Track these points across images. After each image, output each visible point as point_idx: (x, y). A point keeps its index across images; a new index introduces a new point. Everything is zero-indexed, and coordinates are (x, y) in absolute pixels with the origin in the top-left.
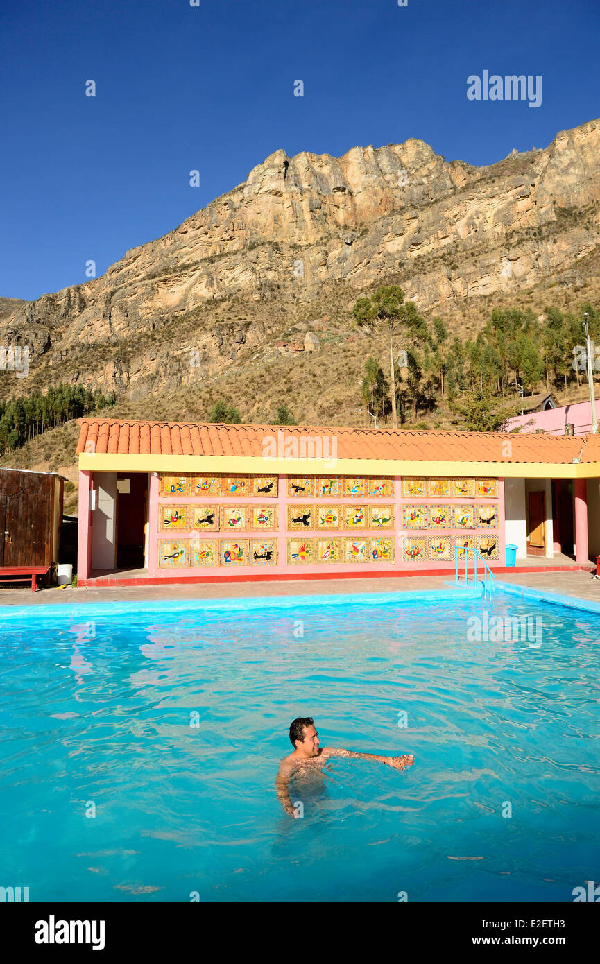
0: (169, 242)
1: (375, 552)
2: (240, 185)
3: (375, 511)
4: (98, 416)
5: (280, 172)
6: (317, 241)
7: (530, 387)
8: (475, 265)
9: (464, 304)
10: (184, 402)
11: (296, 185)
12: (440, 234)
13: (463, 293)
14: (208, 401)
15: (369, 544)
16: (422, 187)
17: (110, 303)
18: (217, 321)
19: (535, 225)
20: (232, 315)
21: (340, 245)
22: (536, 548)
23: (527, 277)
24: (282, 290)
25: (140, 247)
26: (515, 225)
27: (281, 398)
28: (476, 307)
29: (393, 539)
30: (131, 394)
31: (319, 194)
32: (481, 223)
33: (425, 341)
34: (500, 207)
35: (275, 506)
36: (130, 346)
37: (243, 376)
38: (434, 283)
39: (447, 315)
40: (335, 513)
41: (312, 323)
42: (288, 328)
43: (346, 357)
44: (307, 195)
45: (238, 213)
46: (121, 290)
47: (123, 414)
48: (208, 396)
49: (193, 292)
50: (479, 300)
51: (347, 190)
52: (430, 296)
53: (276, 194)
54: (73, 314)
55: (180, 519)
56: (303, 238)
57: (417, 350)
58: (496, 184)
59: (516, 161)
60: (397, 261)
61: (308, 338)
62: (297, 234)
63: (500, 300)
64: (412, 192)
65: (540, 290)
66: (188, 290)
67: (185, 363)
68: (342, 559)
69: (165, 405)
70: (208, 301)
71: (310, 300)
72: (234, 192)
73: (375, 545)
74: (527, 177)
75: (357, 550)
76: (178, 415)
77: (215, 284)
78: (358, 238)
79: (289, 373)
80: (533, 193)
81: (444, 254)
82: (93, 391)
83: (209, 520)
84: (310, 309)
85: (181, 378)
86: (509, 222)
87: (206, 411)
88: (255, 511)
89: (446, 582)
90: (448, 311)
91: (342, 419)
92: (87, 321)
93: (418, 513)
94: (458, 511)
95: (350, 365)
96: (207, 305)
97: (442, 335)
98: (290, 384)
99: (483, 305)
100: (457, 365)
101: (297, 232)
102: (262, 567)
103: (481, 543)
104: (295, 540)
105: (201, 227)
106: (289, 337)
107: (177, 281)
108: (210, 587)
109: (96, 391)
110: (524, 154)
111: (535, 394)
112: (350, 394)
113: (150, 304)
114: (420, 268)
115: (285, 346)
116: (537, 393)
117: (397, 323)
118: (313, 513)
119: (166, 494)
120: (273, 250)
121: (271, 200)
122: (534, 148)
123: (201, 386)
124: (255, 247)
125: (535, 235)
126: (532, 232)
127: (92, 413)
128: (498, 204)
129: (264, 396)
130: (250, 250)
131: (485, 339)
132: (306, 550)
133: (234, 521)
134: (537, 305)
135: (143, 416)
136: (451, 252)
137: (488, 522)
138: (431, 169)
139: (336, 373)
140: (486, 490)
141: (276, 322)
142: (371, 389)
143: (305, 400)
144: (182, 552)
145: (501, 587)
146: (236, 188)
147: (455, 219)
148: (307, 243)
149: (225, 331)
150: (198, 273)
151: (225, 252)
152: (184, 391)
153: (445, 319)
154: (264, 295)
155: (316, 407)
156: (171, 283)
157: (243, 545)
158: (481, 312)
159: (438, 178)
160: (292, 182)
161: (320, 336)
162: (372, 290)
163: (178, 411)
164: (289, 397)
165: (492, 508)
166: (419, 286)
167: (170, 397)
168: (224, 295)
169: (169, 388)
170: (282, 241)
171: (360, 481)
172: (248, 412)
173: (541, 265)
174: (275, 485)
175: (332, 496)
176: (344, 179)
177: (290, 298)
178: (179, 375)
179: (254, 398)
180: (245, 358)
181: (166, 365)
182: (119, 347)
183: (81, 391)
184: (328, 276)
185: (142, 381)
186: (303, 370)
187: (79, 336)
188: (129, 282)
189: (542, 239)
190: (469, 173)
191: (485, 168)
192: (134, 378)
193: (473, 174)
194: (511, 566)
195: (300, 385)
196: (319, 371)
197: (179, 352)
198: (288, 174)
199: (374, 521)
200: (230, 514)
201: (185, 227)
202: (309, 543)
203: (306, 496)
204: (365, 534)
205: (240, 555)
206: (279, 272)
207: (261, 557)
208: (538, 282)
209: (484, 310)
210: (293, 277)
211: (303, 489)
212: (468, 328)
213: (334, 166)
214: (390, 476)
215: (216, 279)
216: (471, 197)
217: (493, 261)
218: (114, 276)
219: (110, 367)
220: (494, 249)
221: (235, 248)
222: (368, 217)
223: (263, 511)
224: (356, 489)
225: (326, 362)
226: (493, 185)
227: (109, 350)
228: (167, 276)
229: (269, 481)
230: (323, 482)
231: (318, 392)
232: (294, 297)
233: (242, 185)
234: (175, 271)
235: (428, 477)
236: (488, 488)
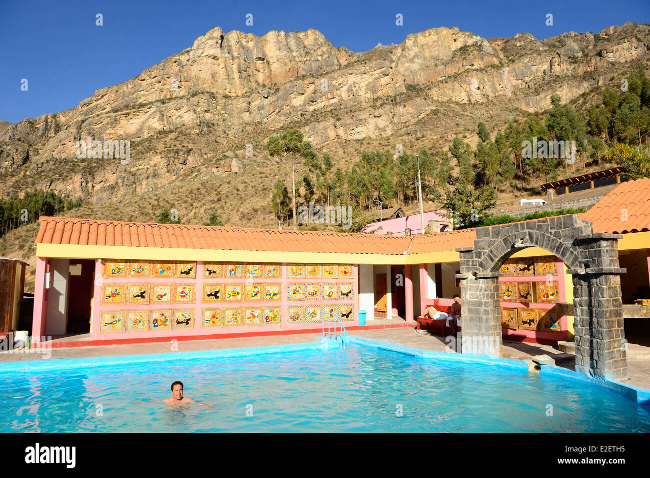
0: (130, 86)
1: (267, 318)
2: (187, 49)
3: (268, 288)
4: (66, 215)
5: (217, 43)
6: (243, 94)
7: (387, 203)
8: (352, 119)
9: (345, 144)
10: (137, 207)
11: (229, 53)
12: (330, 96)
13: (344, 137)
14: (156, 206)
15: (263, 311)
16: (318, 63)
17: (81, 128)
18: (166, 147)
19: (392, 94)
20: (177, 143)
21: (260, 98)
22: (380, 313)
23: (387, 129)
24: (216, 127)
25: (106, 88)
26: (379, 94)
27: (213, 206)
28: (352, 147)
29: (280, 308)
30: (95, 199)
31: (245, 61)
32: (357, 90)
33: (317, 169)
34: (370, 80)
35: (194, 285)
36: (95, 162)
37: (184, 189)
38: (325, 129)
39: (332, 151)
40: (238, 289)
41: (237, 152)
42: (219, 155)
43: (261, 177)
44: (236, 60)
45: (185, 69)
46: (90, 119)
47: (87, 215)
48: (156, 202)
49: (147, 124)
50: (355, 142)
51: (265, 60)
52: (322, 137)
53: (214, 58)
54: (49, 135)
55: (118, 294)
56: (233, 91)
57: (311, 175)
58: (367, 65)
59: (381, 51)
60: (300, 112)
61: (234, 163)
62: (228, 88)
63: (369, 143)
64: (311, 65)
65: (394, 138)
66: (144, 123)
67: (139, 177)
68: (243, 323)
69: (121, 208)
70: (159, 131)
71: (237, 136)
72: (183, 54)
73: (267, 312)
74: (387, 62)
75: (254, 317)
76: (132, 216)
77: (165, 120)
78: (273, 94)
79: (219, 188)
80: (391, 73)
81: (332, 110)
82: (63, 196)
83: (142, 295)
84: (237, 142)
85: (135, 188)
86: (375, 91)
87: (154, 214)
88: (178, 288)
89: (316, 338)
90: (334, 149)
91: (257, 223)
92: (60, 141)
93: (298, 289)
94: (326, 287)
95: (264, 184)
96: (158, 135)
97: (329, 165)
98: (220, 196)
99: (357, 146)
100: (339, 186)
101: (228, 86)
102: (183, 330)
103: (341, 310)
104: (208, 310)
105: (156, 77)
106: (220, 161)
107: (136, 115)
108: (141, 346)
109: (65, 196)
110: (386, 47)
111: (390, 208)
112: (263, 204)
113: (113, 132)
114: (315, 118)
115: (217, 168)
116: (392, 207)
117: (298, 155)
118: (222, 290)
119: (108, 276)
120: (210, 98)
121: (210, 62)
122: (392, 44)
123: (151, 195)
124: (197, 95)
125: (392, 101)
126: (390, 99)
127: (61, 213)
128: (368, 79)
129: (200, 204)
130: (193, 97)
131: (357, 169)
132: (216, 317)
133: (162, 296)
134: (392, 148)
135: (103, 216)
136: (336, 108)
137: (347, 295)
138: (324, 51)
139: (254, 189)
140: (345, 273)
141: (211, 150)
142: (279, 201)
143: (231, 208)
144: (119, 320)
145: (353, 340)
146: (184, 51)
147: (340, 86)
148: (235, 95)
149: (172, 154)
150: (152, 110)
151: (174, 96)
152: (137, 198)
153: (331, 154)
154: (202, 130)
155: (239, 213)
156: (130, 116)
157: (167, 314)
158: (355, 151)
159: (328, 57)
160: (226, 51)
161: (243, 162)
162: (281, 131)
163: (132, 214)
164: (219, 206)
165: (349, 285)
166: (314, 130)
167: (126, 202)
168: (172, 128)
169: (126, 195)
170: (217, 92)
171: (257, 267)
172: (187, 215)
173: (395, 121)
174: (194, 269)
175: (237, 277)
176: (264, 53)
177: (222, 133)
178: (134, 186)
179: (192, 205)
180: (186, 175)
181: (124, 178)
182: (86, 163)
183: (53, 195)
184: (250, 119)
185: (104, 190)
186: (230, 185)
187: (53, 153)
188: (96, 113)
189: (396, 104)
190: (350, 56)
191: (361, 54)
192: (97, 187)
193: (352, 57)
194: (362, 325)
195: (227, 197)
196: (241, 187)
197: (135, 169)
198: (223, 45)
199: (267, 295)
200: (159, 291)
201: (143, 76)
202: (219, 311)
203: (217, 277)
204: (260, 305)
205: (165, 322)
206: (214, 114)
207: (182, 322)
208: (393, 133)
209: (357, 150)
210: (224, 118)
211: (215, 272)
212: (346, 161)
213: (257, 43)
214: (278, 263)
215: (166, 116)
216: (350, 72)
217: (365, 117)
218: (85, 108)
219: (78, 178)
220: (365, 109)
221: (182, 94)
222: (280, 80)
223: (185, 288)
224: (254, 272)
225: (247, 181)
226: (365, 65)
227: (78, 165)
228: (128, 111)
229: (189, 266)
230: (230, 267)
231: (241, 202)
232: (225, 133)
233: (189, 49)
234: (134, 108)
235: (306, 264)
236: (347, 272)
